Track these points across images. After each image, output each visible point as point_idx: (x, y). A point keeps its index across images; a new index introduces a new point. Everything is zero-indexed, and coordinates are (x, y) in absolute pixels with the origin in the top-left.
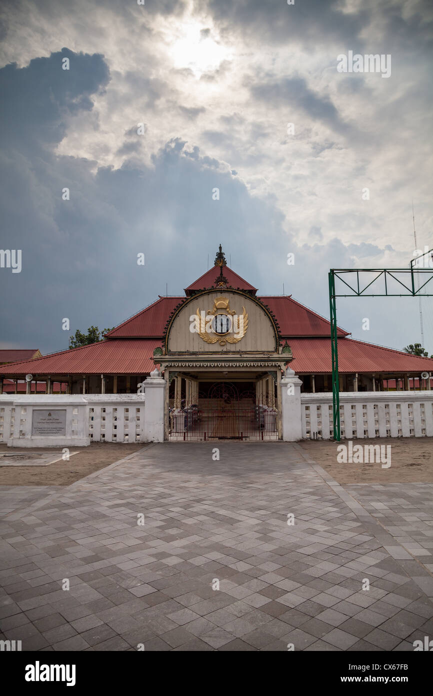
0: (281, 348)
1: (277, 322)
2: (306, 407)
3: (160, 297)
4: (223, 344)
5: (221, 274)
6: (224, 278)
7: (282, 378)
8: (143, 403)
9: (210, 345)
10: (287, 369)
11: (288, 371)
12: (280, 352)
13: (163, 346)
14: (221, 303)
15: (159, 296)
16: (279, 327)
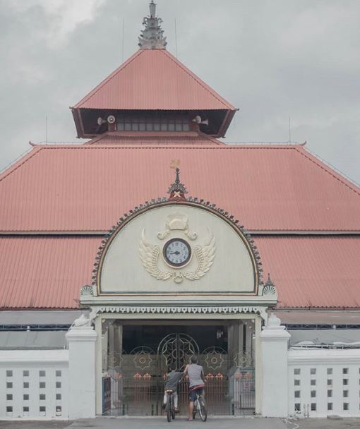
0: (261, 288)
1: (256, 250)
2: (295, 370)
3: (33, 145)
4: (179, 280)
5: (178, 180)
6: (182, 186)
7: (262, 330)
8: (65, 364)
9: (160, 281)
10: (268, 317)
11: (270, 319)
12: (260, 293)
13: (93, 283)
14: (176, 222)
15: (30, 143)
16: (259, 258)
